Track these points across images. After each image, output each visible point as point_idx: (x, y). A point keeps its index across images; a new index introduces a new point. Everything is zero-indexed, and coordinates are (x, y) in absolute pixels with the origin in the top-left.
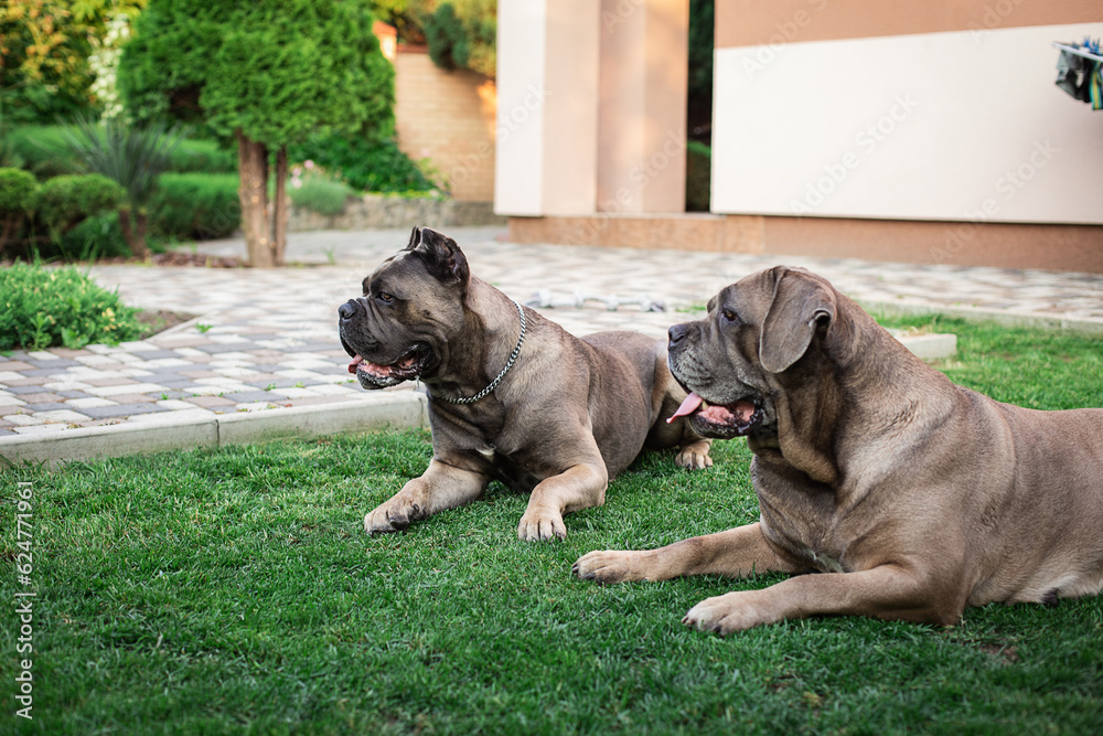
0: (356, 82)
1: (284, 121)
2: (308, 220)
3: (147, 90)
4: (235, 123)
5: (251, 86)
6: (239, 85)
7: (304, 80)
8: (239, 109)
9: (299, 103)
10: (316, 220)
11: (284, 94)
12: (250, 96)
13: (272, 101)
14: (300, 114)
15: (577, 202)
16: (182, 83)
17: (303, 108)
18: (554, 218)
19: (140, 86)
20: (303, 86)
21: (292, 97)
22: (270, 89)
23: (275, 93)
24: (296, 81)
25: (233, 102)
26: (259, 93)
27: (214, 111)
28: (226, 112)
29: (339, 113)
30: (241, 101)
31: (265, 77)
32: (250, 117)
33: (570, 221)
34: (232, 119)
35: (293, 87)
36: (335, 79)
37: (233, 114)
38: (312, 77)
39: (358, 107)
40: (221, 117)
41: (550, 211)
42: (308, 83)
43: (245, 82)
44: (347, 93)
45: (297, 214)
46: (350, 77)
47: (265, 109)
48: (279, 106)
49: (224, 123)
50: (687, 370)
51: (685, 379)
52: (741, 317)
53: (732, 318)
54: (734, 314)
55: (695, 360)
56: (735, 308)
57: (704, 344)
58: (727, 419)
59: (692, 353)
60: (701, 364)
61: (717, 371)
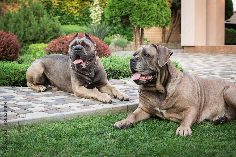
1: (150, 24)
3: (116, 16)
4: (138, 24)
5: (142, 15)
6: (140, 15)
8: (139, 20)
9: (153, 19)
10: (120, 48)
11: (150, 17)
12: (142, 17)
13: (147, 19)
14: (153, 21)
15: (202, 43)
16: (125, 15)
17: (154, 20)
18: (197, 46)
20: (154, 15)
22: (147, 16)
23: (148, 17)
25: (138, 19)
26: (144, 17)
27: (133, 21)
28: (136, 21)
29: (161, 21)
30: (140, 19)
32: (142, 22)
34: (138, 23)
35: (152, 15)
37: (138, 22)
39: (165, 20)
42: (156, 14)
44: (163, 16)
45: (116, 47)
46: (163, 13)
47: (145, 21)
48: (149, 20)
50: (139, 68)
51: (138, 70)
52: (151, 55)
53: (148, 56)
54: (149, 55)
55: (141, 65)
56: (149, 54)
57: (142, 62)
58: (146, 80)
59: (140, 64)
60: (142, 66)
61: (145, 68)
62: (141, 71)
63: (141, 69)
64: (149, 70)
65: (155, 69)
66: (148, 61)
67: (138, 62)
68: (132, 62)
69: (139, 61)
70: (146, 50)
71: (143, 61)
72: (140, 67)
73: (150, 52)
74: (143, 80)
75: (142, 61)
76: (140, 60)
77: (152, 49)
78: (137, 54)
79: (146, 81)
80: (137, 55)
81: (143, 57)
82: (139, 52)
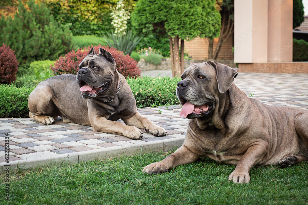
0: (212, 20)
1: (192, 33)
2: (150, 67)
3: (146, 23)
4: (177, 34)
5: (182, 22)
6: (178, 22)
7: (199, 19)
8: (178, 29)
9: (196, 27)
11: (193, 24)
12: (182, 25)
13: (188, 26)
14: (196, 30)
16: (159, 21)
17: (198, 28)
20: (198, 21)
21: (195, 25)
22: (189, 22)
23: (190, 24)
24: (196, 20)
25: (177, 27)
26: (185, 24)
27: (170, 30)
28: (174, 30)
29: (208, 30)
30: (179, 27)
31: (187, 19)
32: (182, 32)
34: (176, 32)
35: (195, 22)
36: (206, 19)
37: (177, 31)
38: (201, 19)
39: (212, 28)
40: (172, 32)
44: (209, 23)
46: (210, 19)
47: (186, 29)
48: (191, 28)
50: (191, 96)
51: (190, 99)
52: (207, 77)
54: (204, 77)
56: (204, 75)
57: (195, 87)
58: (201, 112)
59: (192, 90)
60: (195, 93)
62: (194, 100)
63: (194, 97)
64: (205, 98)
65: (213, 97)
66: (204, 86)
67: (189, 87)
68: (181, 87)
69: (191, 86)
70: (200, 70)
71: (196, 85)
72: (192, 94)
73: (205, 73)
74: (197, 113)
75: (194, 86)
76: (192, 84)
77: (209, 69)
78: (187, 75)
79: (201, 114)
80: (187, 77)
81: (196, 80)
82: (190, 73)
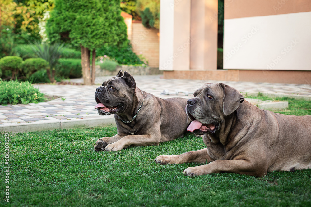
0: (115, 30)
1: (94, 42)
2: (105, 73)
3: (54, 33)
4: (79, 43)
5: (84, 31)
6: (81, 32)
7: (100, 29)
8: (81, 38)
9: (98, 36)
10: (108, 73)
11: (94, 34)
12: (84, 34)
13: (91, 36)
14: (99, 39)
15: (185, 67)
16: (64, 31)
18: (177, 71)
19: (52, 32)
20: (100, 31)
21: (96, 35)
22: (90, 32)
23: (91, 34)
24: (97, 30)
25: (79, 36)
27: (73, 39)
28: (77, 39)
29: (110, 39)
30: (81, 36)
31: (88, 29)
32: (84, 41)
33: (181, 72)
34: (79, 41)
35: (97, 32)
36: (109, 29)
37: (79, 40)
38: (102, 29)
39: (116, 38)
40: (75, 41)
41: (175, 69)
43: (83, 30)
44: (113, 33)
45: (102, 71)
46: (114, 28)
47: (88, 38)
48: (93, 37)
49: (76, 43)
50: (198, 113)
51: (196, 116)
52: (215, 98)
53: (210, 98)
55: (200, 110)
57: (203, 106)
58: (207, 130)
59: (199, 108)
60: (202, 112)
61: (206, 114)
62: (200, 117)
63: (200, 115)
64: (211, 117)
65: (218, 117)
66: (211, 105)
67: (197, 105)
68: (190, 104)
69: (199, 105)
70: (210, 89)
71: (204, 104)
72: (199, 112)
73: (214, 93)
74: (203, 130)
75: (202, 104)
76: (200, 103)
77: (218, 90)
78: (198, 94)
80: (198, 95)
81: (205, 99)
82: (201, 91)
